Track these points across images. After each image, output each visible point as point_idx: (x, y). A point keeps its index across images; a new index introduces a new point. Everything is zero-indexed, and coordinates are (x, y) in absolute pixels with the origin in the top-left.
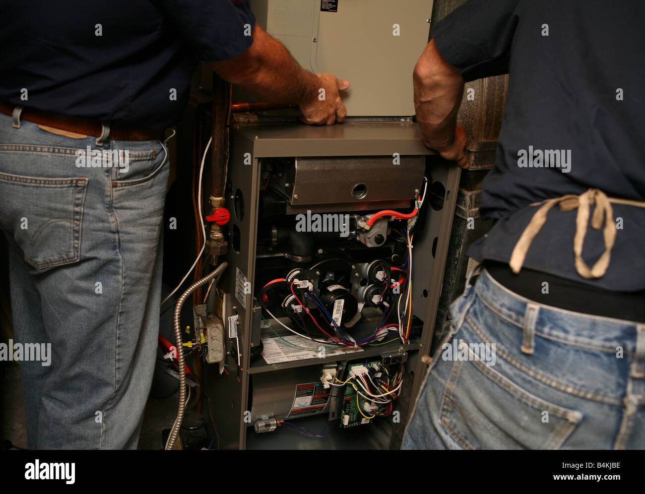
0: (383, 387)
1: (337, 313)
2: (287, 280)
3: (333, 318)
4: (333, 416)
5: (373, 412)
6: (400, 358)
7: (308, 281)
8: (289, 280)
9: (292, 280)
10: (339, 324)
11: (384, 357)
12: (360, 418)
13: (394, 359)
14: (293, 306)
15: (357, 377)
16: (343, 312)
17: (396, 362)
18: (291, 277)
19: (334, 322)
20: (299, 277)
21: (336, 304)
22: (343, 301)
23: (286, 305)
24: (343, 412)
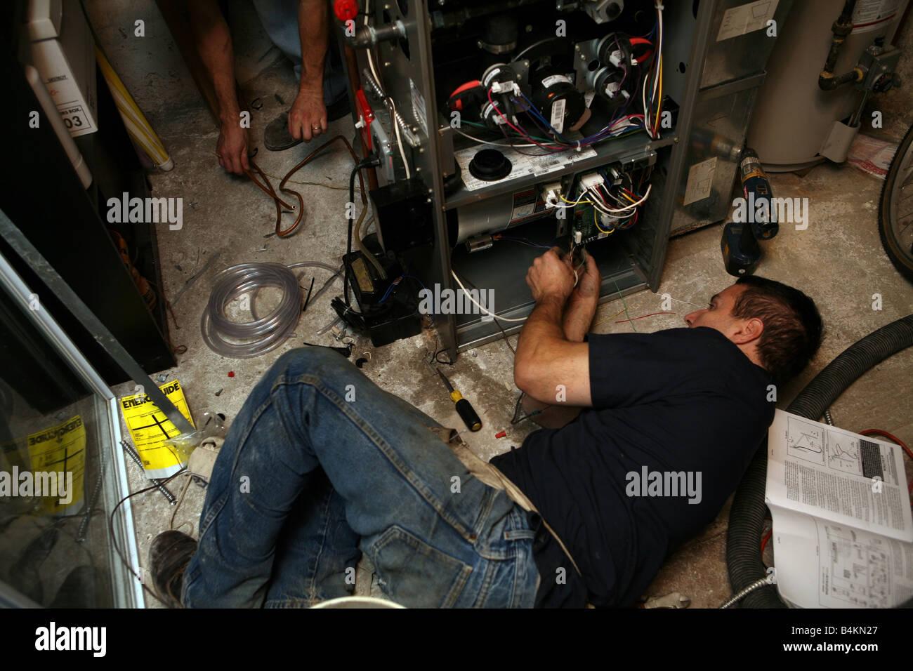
0: (624, 194)
1: (556, 118)
2: (483, 83)
3: (552, 125)
4: (561, 232)
5: (612, 225)
6: (646, 161)
7: (512, 82)
8: (486, 84)
9: (490, 84)
10: (560, 130)
11: (624, 162)
12: (596, 232)
13: (638, 163)
14: (495, 117)
15: (590, 190)
16: (565, 115)
17: (640, 166)
18: (488, 80)
19: (553, 130)
20: (499, 78)
21: (555, 107)
22: (564, 102)
23: (486, 116)
24: (574, 228)
